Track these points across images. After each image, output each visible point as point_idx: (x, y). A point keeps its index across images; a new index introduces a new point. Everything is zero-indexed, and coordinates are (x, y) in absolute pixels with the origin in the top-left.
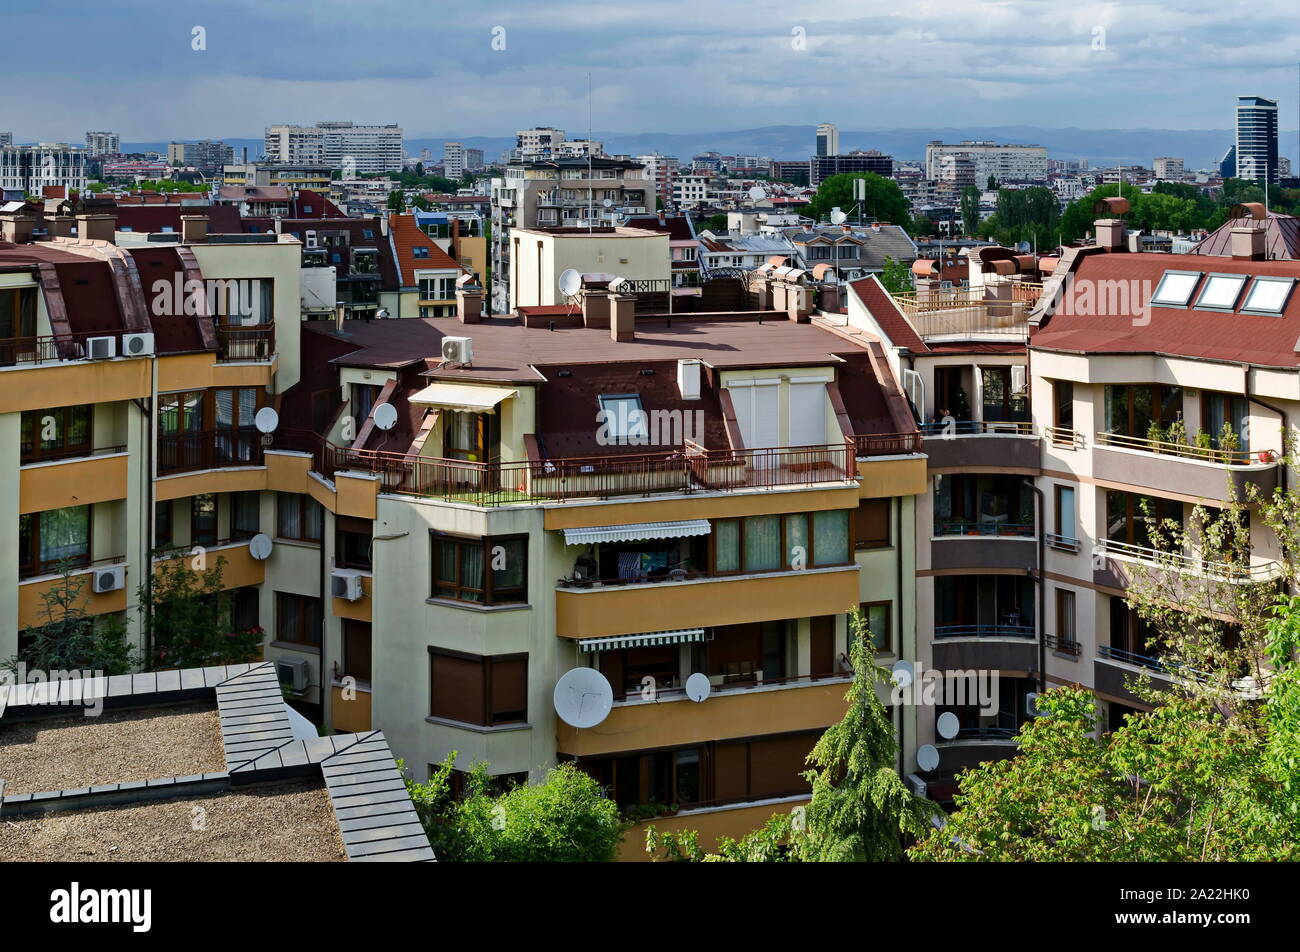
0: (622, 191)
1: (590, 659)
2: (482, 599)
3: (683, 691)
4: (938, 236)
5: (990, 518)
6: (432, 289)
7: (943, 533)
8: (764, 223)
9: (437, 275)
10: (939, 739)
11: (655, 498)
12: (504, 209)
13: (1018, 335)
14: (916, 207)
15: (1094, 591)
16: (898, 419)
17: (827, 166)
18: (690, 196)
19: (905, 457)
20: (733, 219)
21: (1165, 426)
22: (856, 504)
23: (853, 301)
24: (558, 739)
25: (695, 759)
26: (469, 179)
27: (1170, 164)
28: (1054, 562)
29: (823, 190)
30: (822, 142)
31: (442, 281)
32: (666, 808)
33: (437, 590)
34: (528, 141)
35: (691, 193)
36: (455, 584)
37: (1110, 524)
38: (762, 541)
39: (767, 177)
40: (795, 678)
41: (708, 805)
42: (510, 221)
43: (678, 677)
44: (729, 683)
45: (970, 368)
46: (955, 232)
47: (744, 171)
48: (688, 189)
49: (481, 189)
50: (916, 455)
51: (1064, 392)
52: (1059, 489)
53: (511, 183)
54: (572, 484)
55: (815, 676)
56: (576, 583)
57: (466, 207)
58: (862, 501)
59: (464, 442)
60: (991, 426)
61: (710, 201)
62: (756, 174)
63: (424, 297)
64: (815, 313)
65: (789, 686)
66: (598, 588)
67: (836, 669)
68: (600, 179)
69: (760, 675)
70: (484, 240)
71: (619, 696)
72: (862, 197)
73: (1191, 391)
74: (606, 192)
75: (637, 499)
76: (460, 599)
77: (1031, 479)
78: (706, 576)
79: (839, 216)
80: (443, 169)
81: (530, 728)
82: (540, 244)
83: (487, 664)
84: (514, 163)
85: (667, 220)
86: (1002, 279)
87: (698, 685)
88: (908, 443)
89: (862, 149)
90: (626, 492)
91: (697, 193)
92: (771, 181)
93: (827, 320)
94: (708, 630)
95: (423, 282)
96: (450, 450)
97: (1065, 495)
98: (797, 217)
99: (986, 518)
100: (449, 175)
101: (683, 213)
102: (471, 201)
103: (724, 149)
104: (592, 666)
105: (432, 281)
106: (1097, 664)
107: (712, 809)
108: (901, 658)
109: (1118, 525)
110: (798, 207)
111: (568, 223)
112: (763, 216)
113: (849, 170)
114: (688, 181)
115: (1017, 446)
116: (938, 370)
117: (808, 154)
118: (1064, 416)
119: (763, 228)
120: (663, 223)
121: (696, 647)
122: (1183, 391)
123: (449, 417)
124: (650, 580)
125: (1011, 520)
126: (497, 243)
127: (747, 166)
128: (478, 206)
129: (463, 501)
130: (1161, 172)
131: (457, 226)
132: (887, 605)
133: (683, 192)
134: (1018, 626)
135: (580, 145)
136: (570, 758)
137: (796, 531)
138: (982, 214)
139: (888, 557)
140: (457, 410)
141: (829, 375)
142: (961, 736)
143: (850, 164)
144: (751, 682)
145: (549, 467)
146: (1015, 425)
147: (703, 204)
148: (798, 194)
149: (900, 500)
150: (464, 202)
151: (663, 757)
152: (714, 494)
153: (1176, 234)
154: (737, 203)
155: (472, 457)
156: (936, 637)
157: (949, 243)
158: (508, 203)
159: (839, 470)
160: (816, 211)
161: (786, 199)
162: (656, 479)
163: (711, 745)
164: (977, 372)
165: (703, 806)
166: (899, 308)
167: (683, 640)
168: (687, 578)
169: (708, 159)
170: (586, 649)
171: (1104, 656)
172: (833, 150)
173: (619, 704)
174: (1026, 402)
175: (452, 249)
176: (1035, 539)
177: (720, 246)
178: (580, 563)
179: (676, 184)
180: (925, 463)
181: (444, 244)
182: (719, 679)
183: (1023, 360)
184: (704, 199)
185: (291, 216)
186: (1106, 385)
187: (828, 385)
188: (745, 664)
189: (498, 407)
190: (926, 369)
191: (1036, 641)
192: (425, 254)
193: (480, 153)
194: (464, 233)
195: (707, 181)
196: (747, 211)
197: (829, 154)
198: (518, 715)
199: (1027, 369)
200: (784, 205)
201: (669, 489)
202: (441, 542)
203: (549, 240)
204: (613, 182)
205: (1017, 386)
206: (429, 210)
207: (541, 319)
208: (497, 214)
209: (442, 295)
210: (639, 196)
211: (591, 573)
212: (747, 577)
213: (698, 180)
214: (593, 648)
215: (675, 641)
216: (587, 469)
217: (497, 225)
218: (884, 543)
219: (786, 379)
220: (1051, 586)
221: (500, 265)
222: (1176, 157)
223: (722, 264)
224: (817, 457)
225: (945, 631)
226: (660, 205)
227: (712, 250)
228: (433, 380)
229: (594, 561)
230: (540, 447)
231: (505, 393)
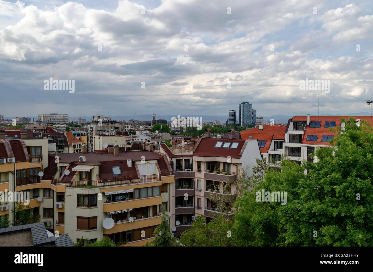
0: (115, 127)
1: (110, 216)
2: (88, 206)
3: (128, 221)
4: (176, 135)
5: (186, 186)
6: (76, 146)
7: (177, 189)
8: (143, 133)
9: (77, 144)
10: (176, 225)
11: (123, 185)
12: (91, 131)
13: (191, 153)
14: (171, 129)
15: (204, 198)
16: (169, 169)
17: (154, 122)
18: (128, 128)
19: (170, 176)
20: (137, 132)
21: (217, 168)
22: (161, 185)
23: (160, 148)
24: (103, 231)
25: (130, 233)
26: (83, 125)
27: (217, 121)
28: (197, 193)
29: (154, 127)
30: (154, 117)
31: (78, 145)
32: (125, 242)
33: (78, 205)
34: (95, 117)
35: (128, 127)
36: (82, 204)
37: (207, 186)
38: (143, 192)
39: (143, 124)
40: (150, 217)
41: (133, 241)
42: (92, 133)
43: (127, 218)
44: (137, 218)
45: (182, 159)
46: (178, 134)
47: (139, 123)
48: (128, 126)
49: (86, 127)
50: (172, 175)
51: (199, 163)
52: (198, 180)
53: (92, 126)
54: (106, 184)
55: (153, 216)
56: (107, 202)
57: (82, 130)
58: (162, 184)
59: (84, 177)
60: (186, 170)
61: (132, 129)
62: (141, 124)
63: (74, 148)
64: (153, 150)
65: (149, 218)
66: (111, 203)
67: (157, 214)
68: (110, 125)
69: (143, 217)
70: (87, 137)
71: (116, 222)
72: (161, 128)
73: (221, 162)
74: (112, 127)
75: (119, 186)
76: (83, 206)
77: (193, 179)
78: (133, 199)
79: (157, 131)
80: (77, 123)
81: (98, 230)
82: (99, 138)
83: (89, 218)
84: (92, 122)
85: (124, 133)
86: (188, 143)
87: (131, 219)
88: (171, 173)
89: (161, 119)
90: (117, 185)
91: (129, 127)
92: (144, 125)
93: (156, 151)
94: (133, 209)
95: (74, 145)
96: (81, 179)
97: (199, 181)
98: (149, 132)
99: (185, 186)
100: (79, 124)
101: (127, 131)
102: (84, 129)
103: (135, 119)
104: (110, 217)
105: (76, 145)
106: (204, 210)
107: (134, 242)
108: (169, 212)
109: (208, 186)
110: (149, 130)
111: (104, 133)
112: (142, 132)
113: (159, 123)
114: (128, 125)
115: (190, 173)
116: (177, 160)
117: (151, 120)
118: (199, 167)
119: (143, 134)
120: (123, 133)
121: (131, 212)
122: (219, 162)
123: (81, 173)
124: (122, 201)
125: (189, 186)
126: (89, 137)
127: (139, 122)
128: (85, 130)
129: (84, 188)
130: (215, 123)
131: (81, 134)
132: (166, 203)
133: (127, 127)
134: (190, 205)
135: (106, 118)
136: (106, 235)
137: (150, 190)
138: (183, 131)
139: (167, 194)
140: (82, 171)
141: (156, 161)
142: (180, 225)
143: (159, 122)
144: (141, 218)
145: (102, 181)
146: (190, 169)
147: (131, 129)
148: (149, 127)
149: (169, 183)
150: (82, 129)
151: (124, 233)
152: (134, 184)
153: (218, 134)
154: (137, 129)
155: (86, 179)
156: (176, 207)
157: (177, 136)
158: (91, 129)
159: (158, 178)
160: (153, 131)
161: (147, 128)
162: (123, 182)
163: (134, 230)
164: (184, 160)
165: (132, 241)
166: (169, 149)
167: (128, 211)
168: (129, 200)
169: (132, 121)
170: (109, 214)
171: (206, 209)
172: (156, 119)
173: (115, 224)
174: (192, 165)
175: (80, 139)
176: (194, 189)
177: (135, 137)
178: (108, 198)
179: (125, 126)
180: (174, 177)
181: (78, 138)
182: (135, 218)
183: (192, 158)
184: (131, 128)
185: (44, 132)
186: (206, 162)
187: (156, 163)
188: (140, 215)
189: (91, 170)
190: (174, 160)
191: (194, 207)
192: (74, 140)
193: (85, 120)
194: (82, 136)
195: (131, 125)
196: (139, 130)
197: (155, 120)
198: (96, 228)
199: (193, 159)
200: (146, 129)
201: (125, 184)
202: (79, 196)
203: (101, 137)
204: (113, 125)
205: (191, 162)
206: (75, 131)
207: (100, 152)
208: (89, 132)
209: (78, 148)
210: (118, 128)
211: (110, 200)
212: (141, 199)
213: (130, 125)
214: (110, 214)
215: (127, 212)
216: (109, 181)
217: (89, 134)
218: (167, 191)
219: (148, 163)
220: (196, 197)
221: (90, 141)
222: (218, 120)
223: (135, 141)
224: (154, 177)
225: (177, 206)
226: (122, 130)
227: (133, 138)
228: (77, 165)
229: (111, 198)
230: (100, 177)
231: (93, 167)
